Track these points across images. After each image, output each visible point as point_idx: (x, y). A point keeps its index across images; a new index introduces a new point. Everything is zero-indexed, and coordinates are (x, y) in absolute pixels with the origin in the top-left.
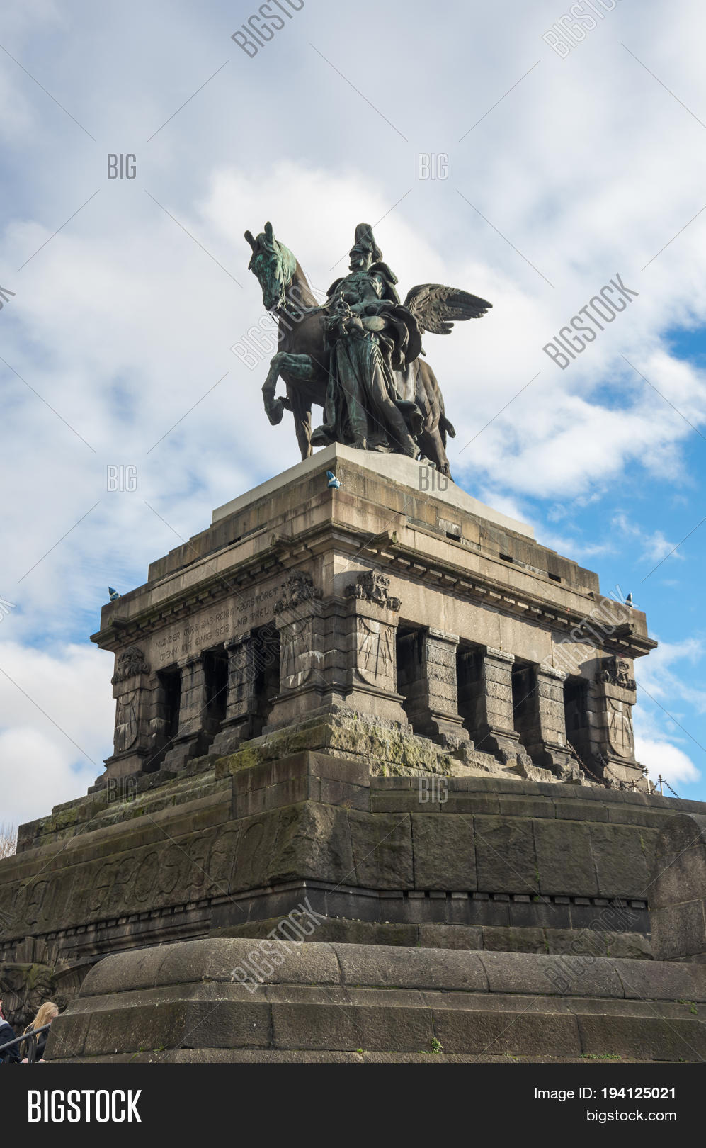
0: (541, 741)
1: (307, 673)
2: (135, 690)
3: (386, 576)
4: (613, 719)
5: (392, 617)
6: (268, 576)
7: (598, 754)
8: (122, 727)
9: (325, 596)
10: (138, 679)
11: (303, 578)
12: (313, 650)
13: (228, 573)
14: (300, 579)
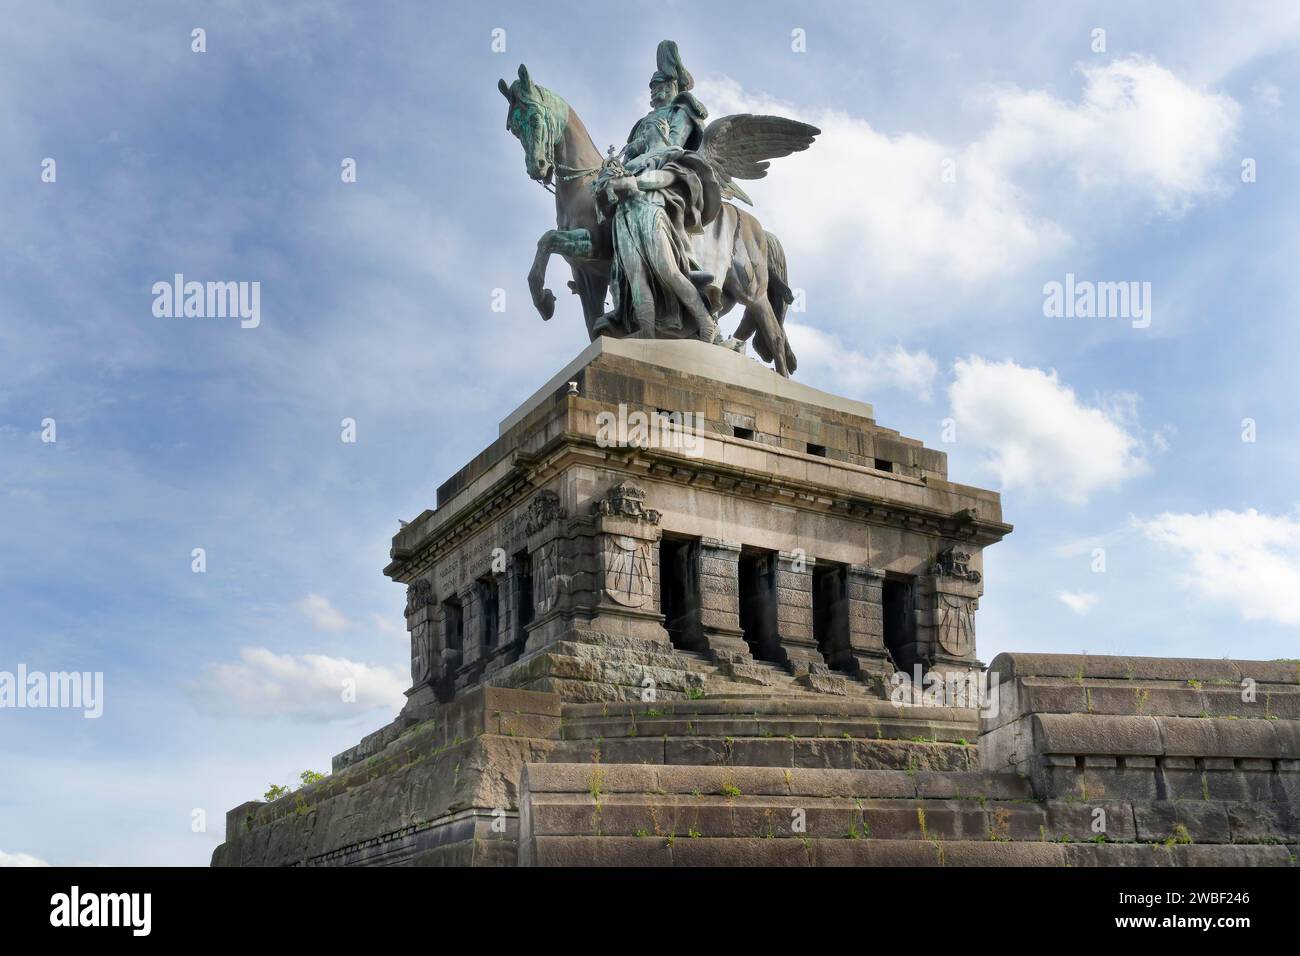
0: (850, 646)
1: (555, 598)
2: (424, 622)
3: (639, 488)
4: (946, 616)
5: (649, 531)
6: (521, 497)
7: (924, 655)
8: (417, 659)
9: (570, 515)
10: (424, 611)
11: (548, 497)
12: (559, 574)
13: (485, 498)
14: (544, 499)
